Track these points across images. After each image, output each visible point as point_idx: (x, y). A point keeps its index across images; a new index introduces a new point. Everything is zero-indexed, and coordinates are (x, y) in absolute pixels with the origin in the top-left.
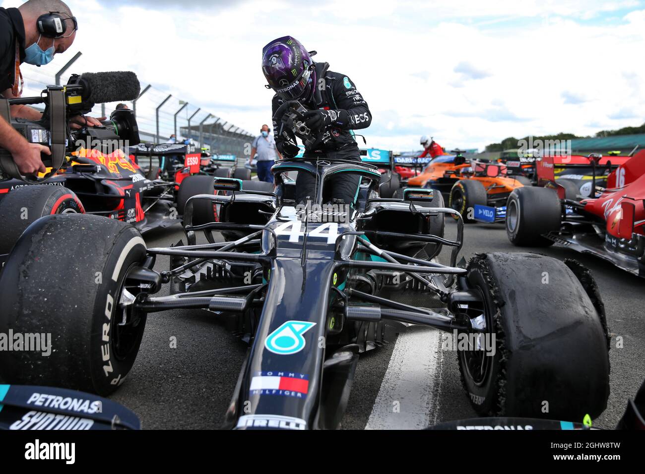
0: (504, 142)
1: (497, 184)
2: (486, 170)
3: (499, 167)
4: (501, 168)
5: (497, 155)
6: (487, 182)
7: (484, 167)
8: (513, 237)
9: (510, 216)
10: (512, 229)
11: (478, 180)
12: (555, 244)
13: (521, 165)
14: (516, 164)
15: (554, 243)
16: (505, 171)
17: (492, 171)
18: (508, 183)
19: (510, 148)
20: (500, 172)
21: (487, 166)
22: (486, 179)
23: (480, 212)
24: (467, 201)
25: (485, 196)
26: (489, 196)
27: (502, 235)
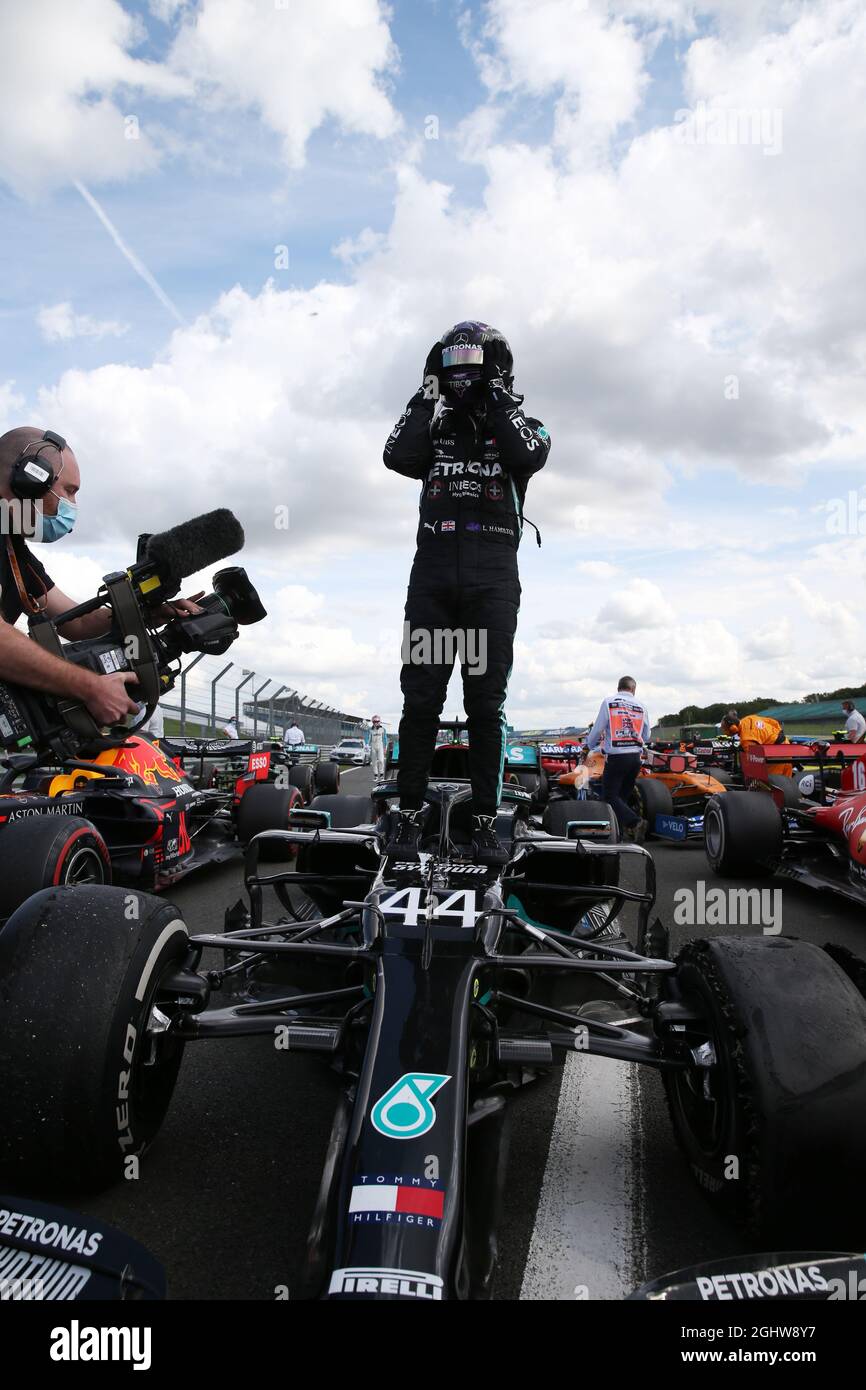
0: (682, 712)
1: (684, 783)
2: (668, 763)
3: (686, 758)
4: (690, 760)
5: (674, 733)
6: (671, 779)
7: (666, 759)
8: (717, 864)
9: (710, 833)
10: (714, 853)
11: (657, 778)
12: (776, 874)
15: (774, 872)
16: (694, 765)
17: (676, 764)
18: (699, 780)
19: (693, 723)
20: (687, 766)
21: (669, 757)
22: (669, 776)
23: (665, 825)
24: (645, 809)
25: (671, 800)
26: (675, 800)
27: (699, 857)
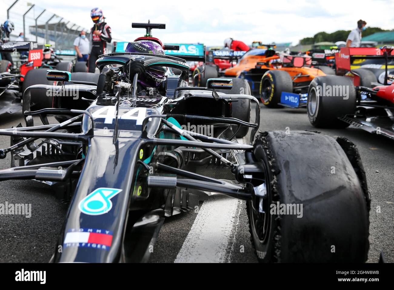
0: (316, 36)
1: (302, 74)
2: (292, 61)
3: (304, 58)
4: (306, 60)
6: (294, 72)
7: (291, 58)
8: (313, 119)
9: (311, 101)
10: (312, 113)
11: (286, 71)
12: (351, 126)
13: (325, 57)
14: (321, 56)
15: (349, 125)
16: (310, 62)
17: (298, 62)
18: (312, 72)
19: (321, 41)
20: (305, 63)
21: (294, 58)
22: (293, 69)
23: (286, 98)
24: (275, 88)
25: (291, 84)
26: (295, 84)
27: (305, 118)
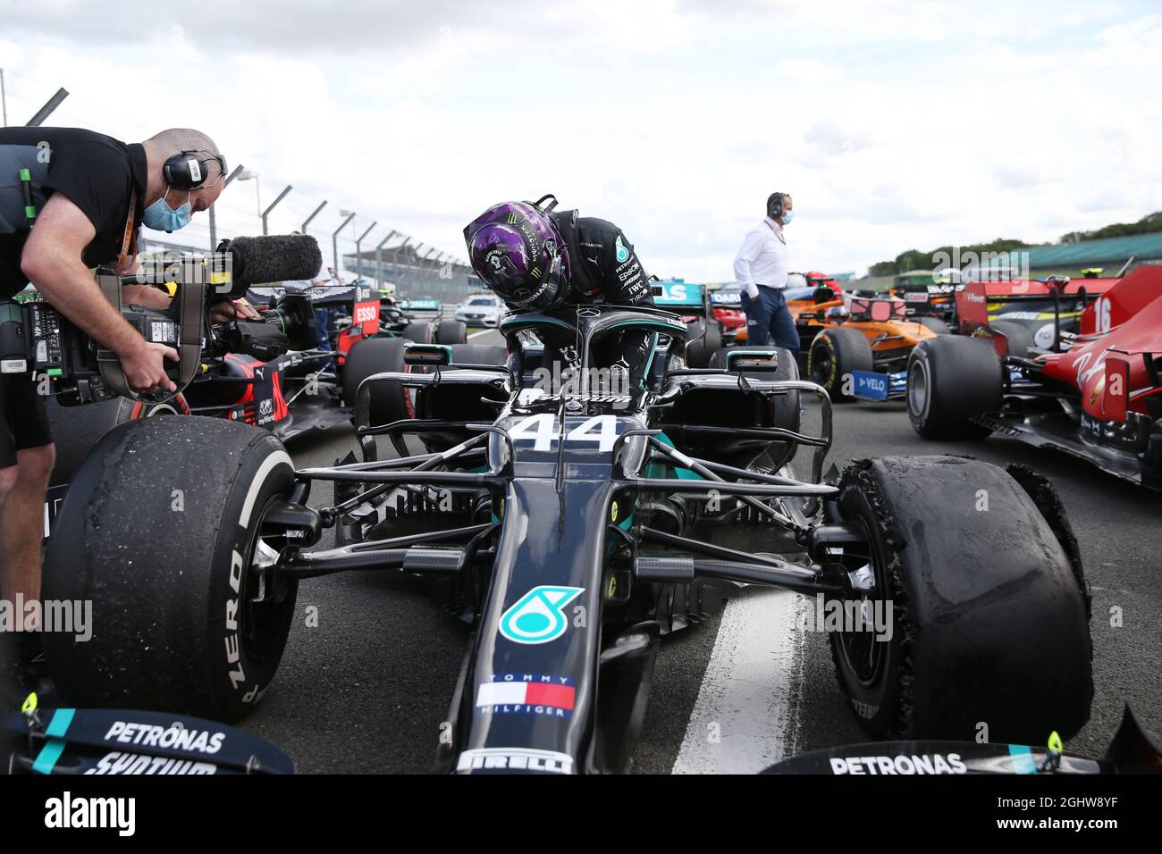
0: (900, 259)
1: (889, 334)
2: (869, 310)
3: (892, 304)
4: (896, 306)
5: (888, 283)
6: (872, 330)
7: (866, 304)
8: (921, 424)
9: (914, 388)
10: (917, 411)
11: (856, 328)
12: (995, 435)
13: (930, 299)
14: (921, 297)
15: (991, 432)
16: (902, 311)
17: (880, 311)
18: (908, 330)
19: (911, 269)
20: (893, 313)
21: (871, 303)
22: (870, 325)
23: (862, 382)
24: (838, 362)
25: (870, 354)
26: (877, 354)
27: (901, 421)
